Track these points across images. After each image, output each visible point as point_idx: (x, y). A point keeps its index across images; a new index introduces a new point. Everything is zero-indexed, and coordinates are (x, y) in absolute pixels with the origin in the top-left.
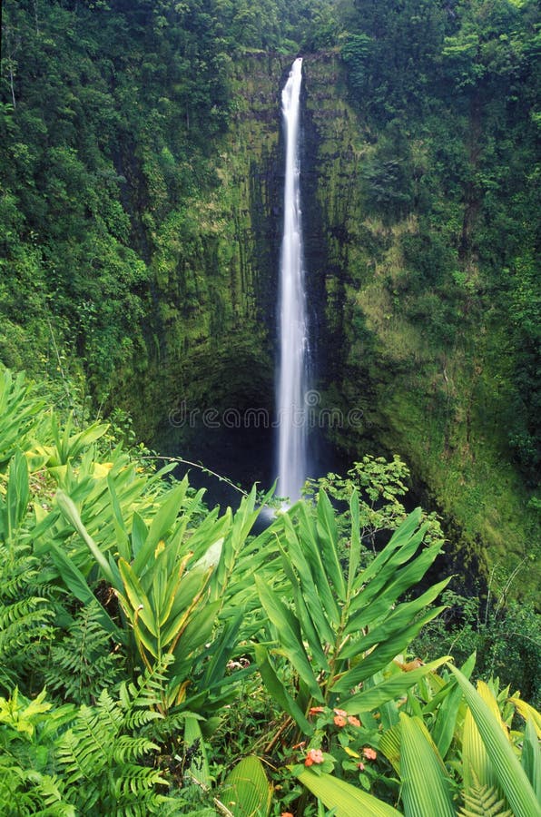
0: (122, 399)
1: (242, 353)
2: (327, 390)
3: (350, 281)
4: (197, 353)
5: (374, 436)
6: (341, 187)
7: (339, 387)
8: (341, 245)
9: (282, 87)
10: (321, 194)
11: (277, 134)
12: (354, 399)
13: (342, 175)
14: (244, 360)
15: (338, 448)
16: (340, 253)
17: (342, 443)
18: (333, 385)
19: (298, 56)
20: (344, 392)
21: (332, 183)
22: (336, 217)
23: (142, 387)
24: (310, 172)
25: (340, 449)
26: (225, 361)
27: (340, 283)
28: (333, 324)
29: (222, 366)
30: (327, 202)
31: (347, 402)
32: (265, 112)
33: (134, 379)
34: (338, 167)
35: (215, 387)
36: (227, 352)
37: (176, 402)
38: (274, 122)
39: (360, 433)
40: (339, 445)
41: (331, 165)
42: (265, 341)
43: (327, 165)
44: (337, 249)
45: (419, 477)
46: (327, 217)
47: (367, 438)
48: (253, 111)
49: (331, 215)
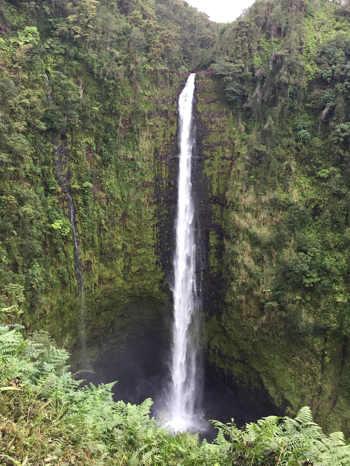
0: (45, 323)
1: (143, 291)
2: (209, 322)
3: (228, 238)
4: (107, 289)
5: (246, 361)
6: (222, 167)
7: (219, 319)
8: (222, 210)
9: (179, 93)
10: (207, 171)
11: (175, 127)
12: (230, 330)
13: (223, 158)
14: (145, 295)
15: (217, 370)
16: (221, 216)
17: (222, 366)
18: (214, 318)
19: (192, 72)
20: (223, 324)
21: (216, 164)
22: (218, 190)
23: (62, 314)
24: (199, 155)
25: (219, 370)
26: (130, 296)
27: (220, 239)
28: (215, 270)
29: (127, 301)
30: (211, 177)
31: (225, 331)
32: (166, 111)
33: (56, 308)
34: (221, 152)
35: (122, 316)
36: (131, 289)
37: (90, 328)
38: (173, 118)
39: (236, 358)
40: (218, 368)
41: (216, 151)
42: (162, 281)
43: (212, 150)
44: (218, 213)
45: (283, 396)
46: (211, 189)
47: (241, 362)
48: (158, 110)
49: (215, 187)
